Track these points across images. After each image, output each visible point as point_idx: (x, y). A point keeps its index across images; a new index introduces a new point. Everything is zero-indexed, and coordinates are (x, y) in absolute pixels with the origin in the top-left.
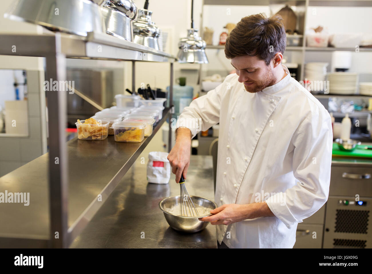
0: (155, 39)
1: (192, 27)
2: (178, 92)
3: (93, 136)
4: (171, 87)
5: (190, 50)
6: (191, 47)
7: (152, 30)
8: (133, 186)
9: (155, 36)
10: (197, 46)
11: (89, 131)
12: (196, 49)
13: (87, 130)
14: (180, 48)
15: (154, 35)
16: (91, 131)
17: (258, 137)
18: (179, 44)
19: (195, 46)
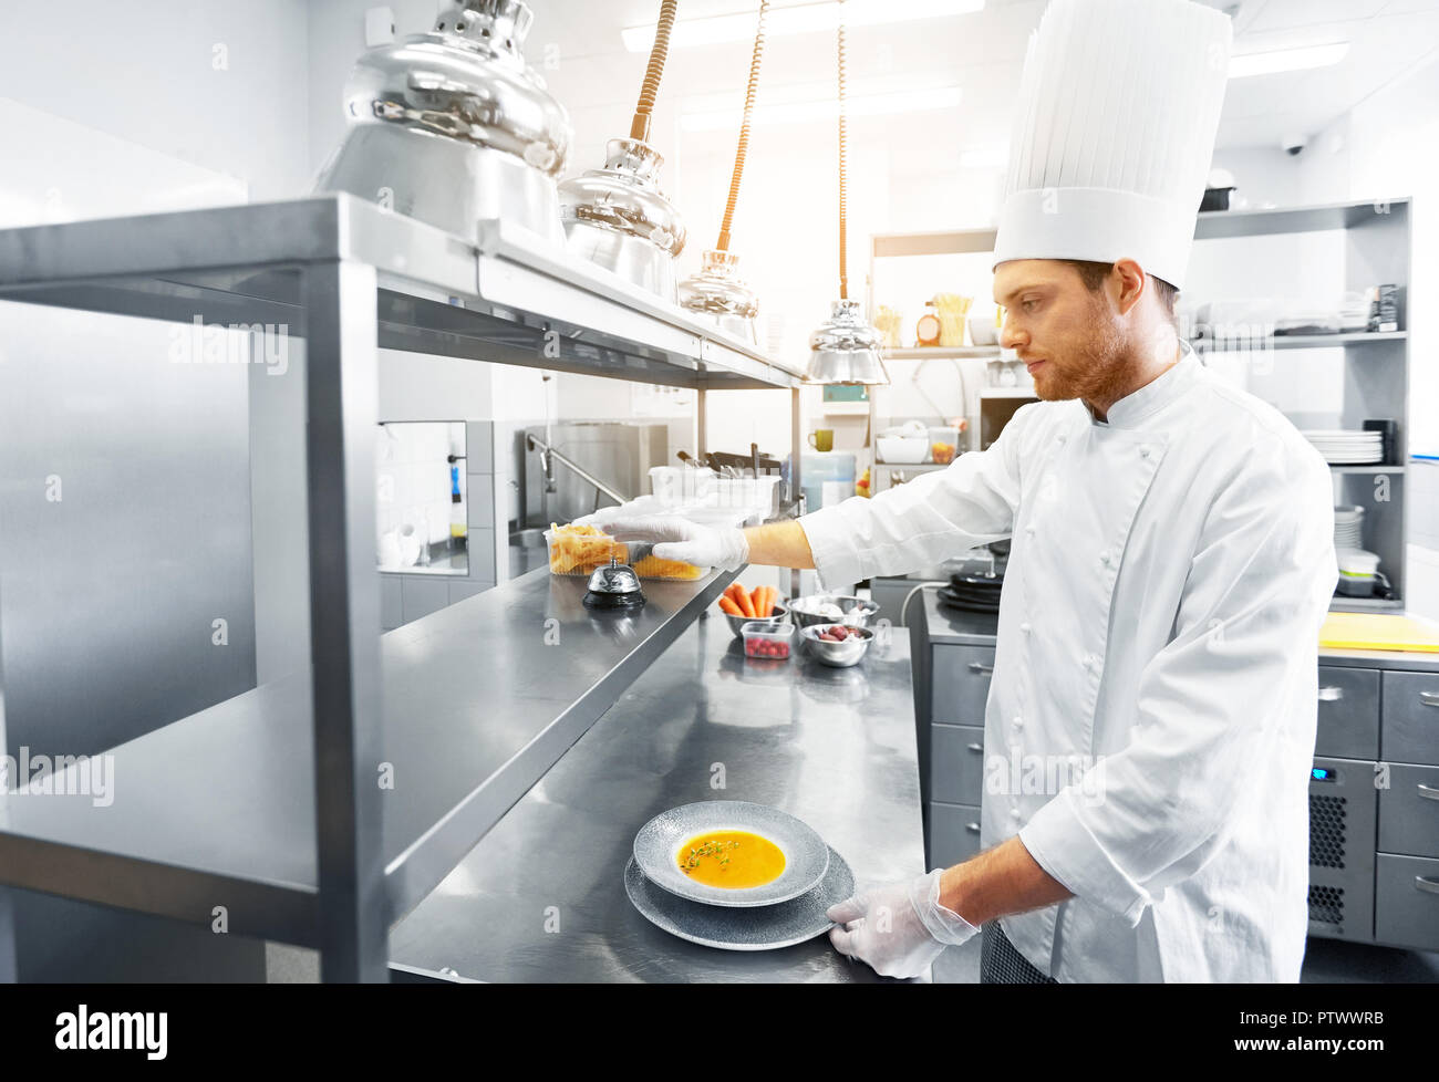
0: (748, 319)
1: (844, 296)
2: (817, 465)
3: (586, 565)
4: (796, 454)
5: (842, 352)
6: (843, 345)
7: (736, 299)
8: (702, 706)
9: (746, 313)
10: (857, 342)
11: (575, 554)
12: (855, 349)
13: (572, 551)
14: (816, 348)
15: (744, 311)
16: (581, 550)
17: (1110, 579)
18: (811, 340)
19: (853, 342)
